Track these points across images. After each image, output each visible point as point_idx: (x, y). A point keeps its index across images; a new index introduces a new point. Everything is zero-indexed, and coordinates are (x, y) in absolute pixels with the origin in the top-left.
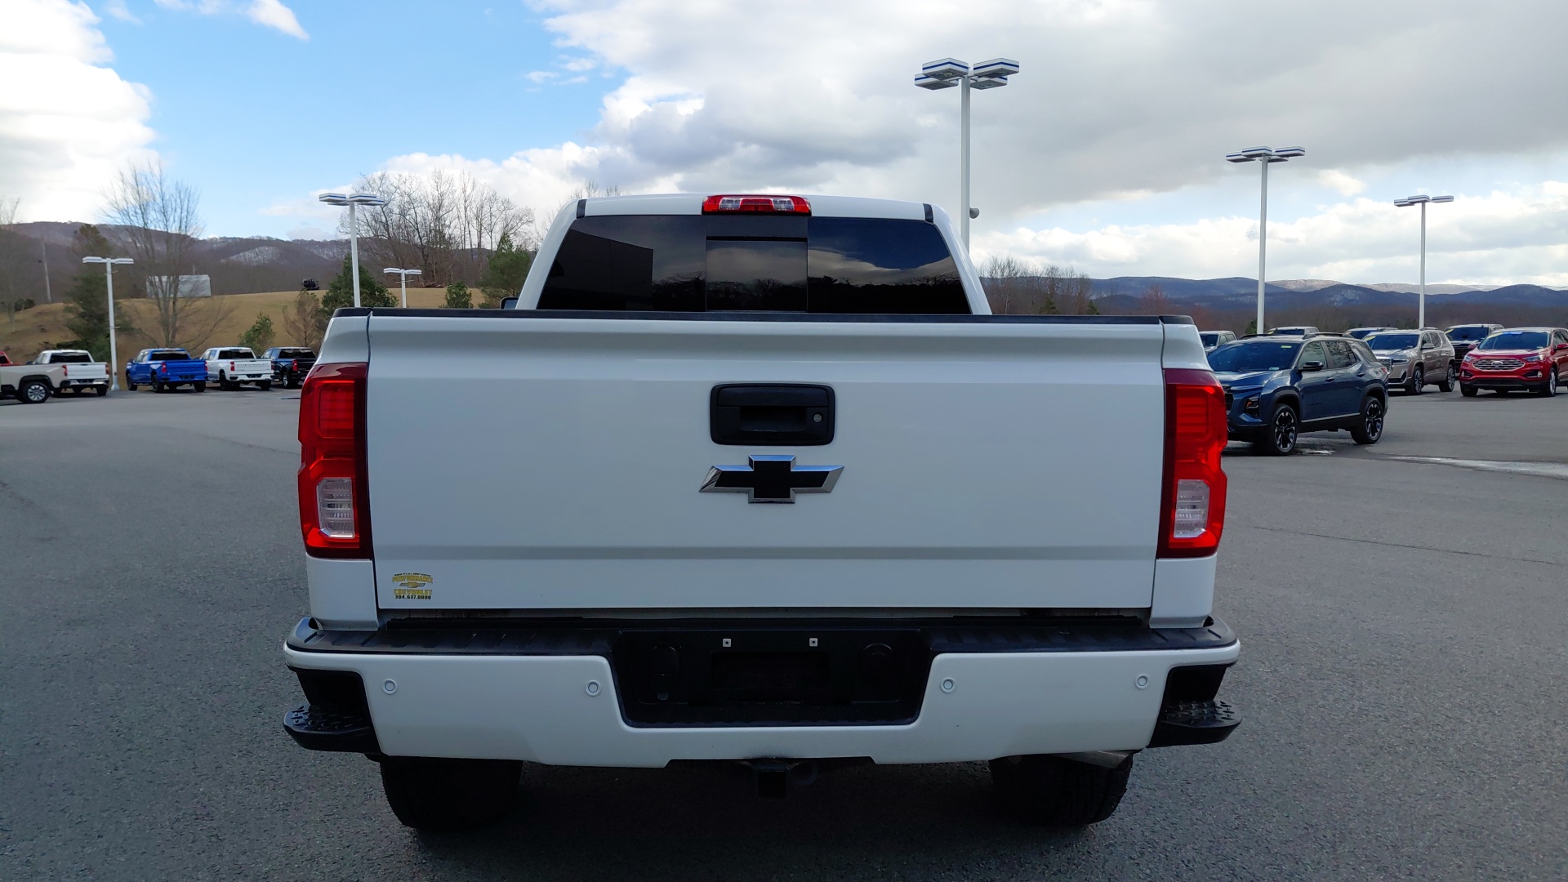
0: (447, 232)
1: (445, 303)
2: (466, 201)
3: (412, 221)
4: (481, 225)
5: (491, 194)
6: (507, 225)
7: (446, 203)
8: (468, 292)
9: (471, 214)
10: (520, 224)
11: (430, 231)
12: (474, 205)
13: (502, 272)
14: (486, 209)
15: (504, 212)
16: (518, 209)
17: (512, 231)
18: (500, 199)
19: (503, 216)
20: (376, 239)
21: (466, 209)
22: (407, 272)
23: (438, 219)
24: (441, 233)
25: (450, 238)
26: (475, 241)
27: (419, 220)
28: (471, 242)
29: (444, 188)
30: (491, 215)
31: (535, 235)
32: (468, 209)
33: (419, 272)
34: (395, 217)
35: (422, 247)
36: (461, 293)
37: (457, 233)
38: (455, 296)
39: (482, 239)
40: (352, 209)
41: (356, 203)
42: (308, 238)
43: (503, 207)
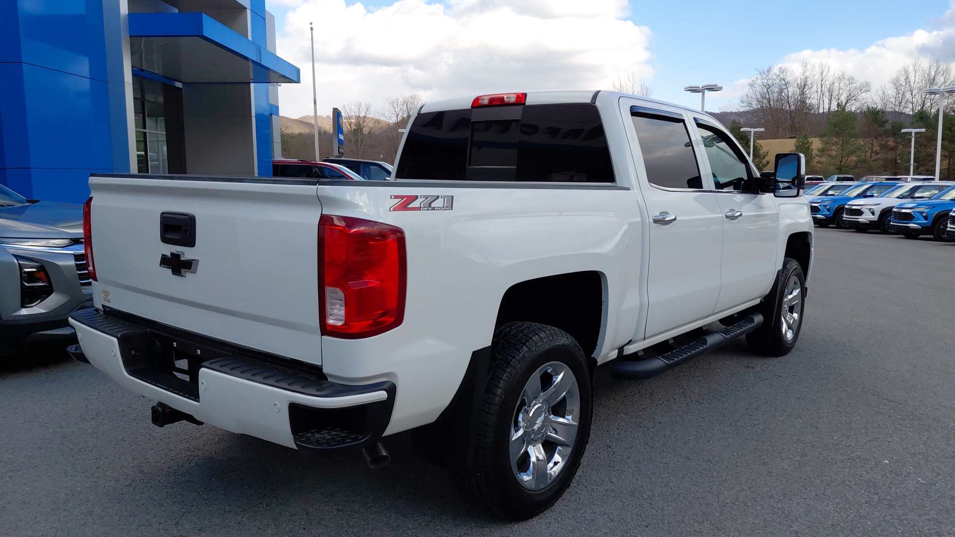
0: (808, 101)
1: (794, 148)
2: (822, 81)
3: (785, 96)
4: (832, 95)
5: (840, 74)
6: (850, 95)
7: (809, 83)
8: (810, 141)
9: (825, 89)
10: (860, 93)
11: (798, 102)
12: (828, 83)
13: (835, 127)
14: (837, 84)
15: (849, 86)
16: (859, 82)
17: (854, 98)
18: (847, 77)
19: (848, 88)
20: (762, 109)
21: (822, 87)
22: (755, 130)
23: (803, 93)
24: (803, 102)
25: (810, 106)
26: (827, 106)
27: (790, 95)
28: (824, 108)
29: (807, 74)
30: (839, 89)
31: (870, 100)
32: (824, 86)
33: (763, 130)
34: (776, 95)
35: (791, 112)
36: (806, 141)
37: (814, 102)
38: (801, 144)
39: (832, 105)
40: (703, 94)
41: (706, 90)
42: (729, 111)
43: (848, 82)
